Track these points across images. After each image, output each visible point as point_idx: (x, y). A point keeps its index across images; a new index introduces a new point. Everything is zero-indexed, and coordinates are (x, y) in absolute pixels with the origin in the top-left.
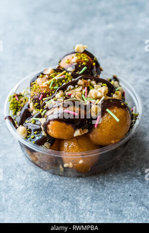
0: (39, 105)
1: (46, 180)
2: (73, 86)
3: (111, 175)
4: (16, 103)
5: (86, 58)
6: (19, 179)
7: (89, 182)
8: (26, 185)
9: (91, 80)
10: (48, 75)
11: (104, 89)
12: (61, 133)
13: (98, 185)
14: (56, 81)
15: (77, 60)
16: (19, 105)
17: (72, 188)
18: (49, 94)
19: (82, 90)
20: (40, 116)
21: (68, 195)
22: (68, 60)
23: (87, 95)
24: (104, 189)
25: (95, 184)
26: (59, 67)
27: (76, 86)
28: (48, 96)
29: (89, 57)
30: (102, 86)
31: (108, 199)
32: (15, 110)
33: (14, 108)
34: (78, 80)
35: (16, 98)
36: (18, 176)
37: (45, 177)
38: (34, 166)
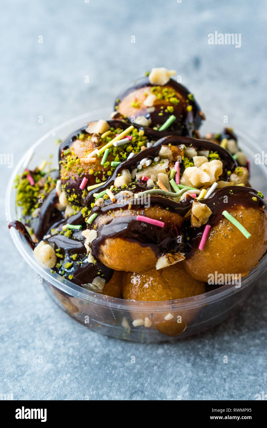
0: (79, 198)
1: (97, 350)
2: (149, 159)
3: (226, 338)
4: (30, 190)
5: (173, 98)
6: (41, 348)
7: (184, 354)
8: (54, 362)
9: (187, 145)
10: (97, 136)
11: (216, 165)
12: (129, 262)
13: (202, 359)
14: (115, 149)
15: (155, 102)
16: (36, 194)
17: (149, 367)
18: (100, 176)
19: (168, 170)
20: (81, 222)
21: (142, 384)
22: (136, 100)
23: (181, 177)
24: (214, 369)
25: (195, 359)
26: (118, 116)
27: (156, 159)
28: (97, 181)
29: (178, 95)
30: (210, 159)
31: (224, 390)
32: (28, 205)
33: (26, 201)
34: (159, 147)
35: (30, 179)
36: (38, 343)
37: (93, 344)
38: (70, 320)
